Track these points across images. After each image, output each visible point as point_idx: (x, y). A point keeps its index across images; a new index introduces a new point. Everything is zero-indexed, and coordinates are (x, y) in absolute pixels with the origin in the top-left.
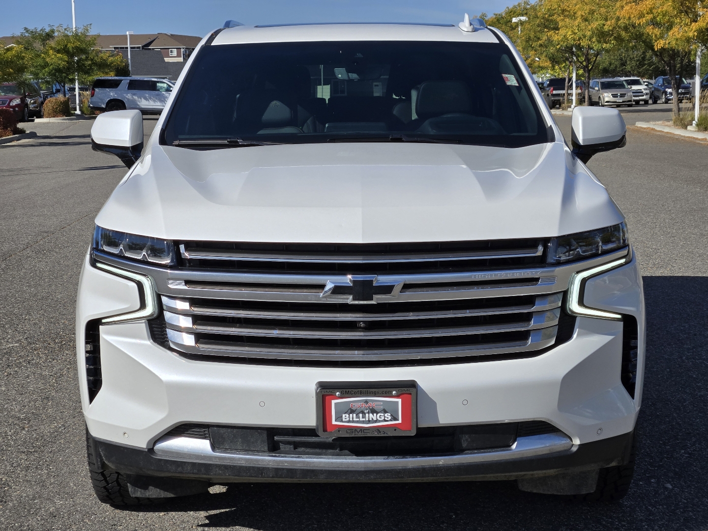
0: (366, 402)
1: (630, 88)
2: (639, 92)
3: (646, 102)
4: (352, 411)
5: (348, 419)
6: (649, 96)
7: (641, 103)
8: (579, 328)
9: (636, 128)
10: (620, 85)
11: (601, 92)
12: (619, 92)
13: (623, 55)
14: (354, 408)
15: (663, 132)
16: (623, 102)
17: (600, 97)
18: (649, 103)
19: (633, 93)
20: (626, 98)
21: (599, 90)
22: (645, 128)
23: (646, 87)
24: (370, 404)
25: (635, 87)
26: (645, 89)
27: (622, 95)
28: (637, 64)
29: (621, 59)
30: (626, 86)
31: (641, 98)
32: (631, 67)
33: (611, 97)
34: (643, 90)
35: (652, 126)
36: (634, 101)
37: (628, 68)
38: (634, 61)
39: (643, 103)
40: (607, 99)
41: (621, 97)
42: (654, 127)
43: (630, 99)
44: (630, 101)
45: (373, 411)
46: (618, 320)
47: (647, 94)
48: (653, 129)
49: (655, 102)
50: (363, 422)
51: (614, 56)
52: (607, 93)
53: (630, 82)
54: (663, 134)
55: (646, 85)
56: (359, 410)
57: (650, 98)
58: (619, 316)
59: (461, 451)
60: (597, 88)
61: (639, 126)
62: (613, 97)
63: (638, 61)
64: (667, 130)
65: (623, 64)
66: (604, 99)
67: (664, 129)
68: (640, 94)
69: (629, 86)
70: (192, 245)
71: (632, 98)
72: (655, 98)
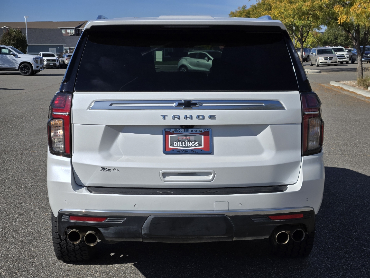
1: (336, 54)
2: (342, 56)
3: (347, 63)
6: (349, 59)
7: (344, 63)
9: (330, 87)
10: (329, 52)
11: (317, 56)
12: (328, 56)
13: (336, 33)
15: (349, 91)
16: (331, 63)
17: (316, 59)
18: (349, 63)
19: (338, 56)
20: (333, 60)
21: (316, 55)
22: (336, 87)
23: (347, 53)
25: (339, 53)
26: (346, 54)
27: (331, 58)
28: (344, 39)
29: (335, 36)
30: (334, 52)
31: (344, 60)
32: (341, 41)
33: (324, 59)
34: (345, 55)
35: (341, 86)
36: (339, 62)
37: (339, 41)
38: (343, 37)
39: (345, 63)
40: (320, 61)
41: (330, 59)
42: (343, 87)
43: (336, 61)
44: (336, 62)
47: (348, 57)
48: (342, 88)
49: (353, 63)
51: (331, 34)
52: (321, 57)
53: (337, 50)
54: (348, 93)
55: (347, 52)
57: (350, 60)
60: (314, 54)
61: (332, 84)
62: (325, 59)
63: (345, 36)
64: (352, 90)
65: (336, 39)
66: (319, 61)
67: (350, 89)
68: (343, 57)
69: (335, 53)
71: (337, 60)
72: (353, 60)
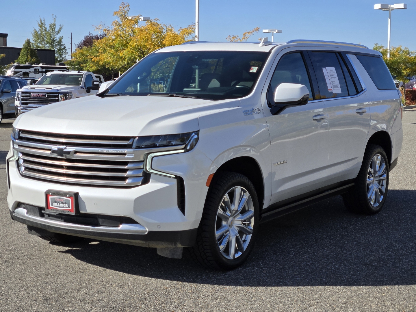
0: (60, 198)
4: (56, 202)
5: (54, 205)
8: (152, 179)
14: (56, 201)
24: (61, 200)
45: (62, 203)
46: (173, 178)
50: (59, 207)
56: (58, 202)
58: (174, 176)
59: (100, 226)
70: (24, 131)
